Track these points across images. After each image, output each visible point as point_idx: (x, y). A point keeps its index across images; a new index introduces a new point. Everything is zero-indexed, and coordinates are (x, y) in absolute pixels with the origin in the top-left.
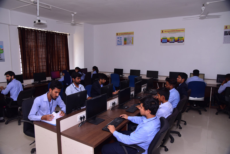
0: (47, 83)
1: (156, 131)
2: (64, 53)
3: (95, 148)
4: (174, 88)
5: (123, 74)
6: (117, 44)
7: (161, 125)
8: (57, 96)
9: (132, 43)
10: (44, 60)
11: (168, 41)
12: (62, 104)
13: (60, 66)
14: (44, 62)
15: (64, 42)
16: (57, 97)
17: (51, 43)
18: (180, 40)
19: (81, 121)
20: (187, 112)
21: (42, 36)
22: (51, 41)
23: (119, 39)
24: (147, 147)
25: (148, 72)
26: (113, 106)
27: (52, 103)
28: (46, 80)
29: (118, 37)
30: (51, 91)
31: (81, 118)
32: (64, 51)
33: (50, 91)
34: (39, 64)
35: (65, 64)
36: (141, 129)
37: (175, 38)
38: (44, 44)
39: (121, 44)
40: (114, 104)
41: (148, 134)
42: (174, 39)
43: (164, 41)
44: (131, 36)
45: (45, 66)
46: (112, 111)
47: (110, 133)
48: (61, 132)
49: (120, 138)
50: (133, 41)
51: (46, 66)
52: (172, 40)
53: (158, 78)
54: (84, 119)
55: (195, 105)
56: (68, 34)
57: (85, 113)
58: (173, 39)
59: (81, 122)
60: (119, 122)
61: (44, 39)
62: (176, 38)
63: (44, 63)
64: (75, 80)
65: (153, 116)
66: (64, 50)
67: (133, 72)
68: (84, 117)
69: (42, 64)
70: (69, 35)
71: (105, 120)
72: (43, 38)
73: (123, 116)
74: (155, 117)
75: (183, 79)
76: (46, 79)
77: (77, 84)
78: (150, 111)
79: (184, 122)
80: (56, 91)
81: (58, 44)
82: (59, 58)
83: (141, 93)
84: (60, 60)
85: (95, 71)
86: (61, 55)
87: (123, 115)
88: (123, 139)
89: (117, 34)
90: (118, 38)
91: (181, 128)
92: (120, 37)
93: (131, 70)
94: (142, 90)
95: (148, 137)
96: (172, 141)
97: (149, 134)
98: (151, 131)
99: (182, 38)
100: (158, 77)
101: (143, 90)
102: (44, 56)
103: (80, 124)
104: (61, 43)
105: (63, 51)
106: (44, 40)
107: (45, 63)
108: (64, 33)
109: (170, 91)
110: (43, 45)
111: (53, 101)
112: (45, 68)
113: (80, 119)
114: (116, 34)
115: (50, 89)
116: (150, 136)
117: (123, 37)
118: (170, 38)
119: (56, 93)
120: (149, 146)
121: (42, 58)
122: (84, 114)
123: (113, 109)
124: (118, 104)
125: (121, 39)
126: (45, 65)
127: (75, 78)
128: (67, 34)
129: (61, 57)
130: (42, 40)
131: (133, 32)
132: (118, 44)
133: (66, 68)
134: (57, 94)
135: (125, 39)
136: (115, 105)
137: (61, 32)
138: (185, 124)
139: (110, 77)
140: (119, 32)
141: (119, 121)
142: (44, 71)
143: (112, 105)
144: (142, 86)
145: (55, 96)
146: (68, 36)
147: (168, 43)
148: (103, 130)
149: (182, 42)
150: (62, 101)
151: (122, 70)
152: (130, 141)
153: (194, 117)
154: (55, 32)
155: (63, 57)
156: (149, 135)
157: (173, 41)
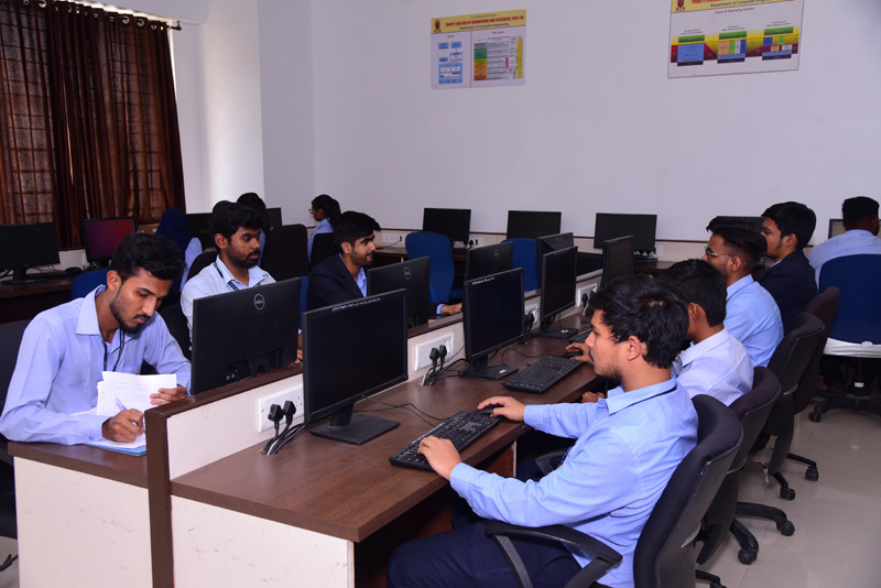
0: (64, 283)
1: (674, 451)
2: (153, 129)
3: (362, 542)
4: (749, 278)
5: (472, 238)
6: (437, 79)
7: (699, 432)
8: (145, 316)
9: (518, 73)
10: (41, 163)
11: (710, 54)
12: (173, 354)
13: (132, 198)
14: (42, 171)
15: (149, 69)
16: (148, 320)
17: (75, 68)
18: (774, 47)
19: (277, 427)
20: (818, 420)
21: (20, 27)
22: (74, 55)
23: (446, 53)
24: (629, 543)
25: (602, 219)
26: (435, 364)
27: (121, 348)
28: (57, 267)
29: (442, 38)
30: (118, 284)
31: (277, 414)
32: (152, 118)
33: (110, 286)
34: (13, 182)
35: (162, 189)
36: (596, 441)
37: (749, 36)
38: (35, 73)
39: (456, 80)
40: (438, 354)
41: (633, 464)
42: (743, 42)
43: (690, 53)
44: (510, 32)
45: (44, 192)
46: (428, 389)
47: (432, 478)
48: (172, 477)
49: (485, 493)
50: (520, 59)
51: (50, 196)
52: (732, 47)
53: (654, 251)
54: (289, 421)
55: (859, 385)
56: (170, 23)
57: (301, 386)
58: (738, 42)
59: (274, 435)
60: (474, 430)
61: (32, 43)
62: (756, 35)
63: (38, 175)
64: (230, 241)
65: (657, 372)
66: (152, 111)
67: (520, 222)
68: (291, 408)
69: (27, 182)
70: (178, 28)
71: (397, 426)
72: (26, 37)
73: (499, 406)
74: (669, 385)
75: (789, 234)
76: (58, 262)
77: (241, 266)
78: (644, 346)
79: (805, 467)
80: (144, 287)
81: (119, 76)
82: (126, 153)
83: (573, 317)
84: (135, 165)
85: (325, 221)
86: (138, 139)
87: (494, 400)
88: (507, 499)
89: (437, 25)
90: (443, 46)
91: (788, 494)
92: (455, 40)
93: (512, 215)
94: (579, 302)
95: (636, 479)
96: (749, 553)
97: (642, 462)
98: (652, 447)
99: (790, 31)
100: (657, 245)
101: (584, 298)
102: (38, 138)
103: (271, 441)
104: (134, 69)
105: (148, 114)
106: (32, 49)
107: (47, 176)
108: (150, 18)
109: (731, 290)
110: (30, 77)
111: (122, 342)
112: (45, 204)
113: (270, 417)
114: (430, 27)
115: (113, 275)
116: (647, 476)
117: (468, 40)
118: (722, 37)
119: (144, 296)
120: (638, 536)
121: (26, 150)
122: (291, 390)
123: (434, 379)
124: (462, 355)
125: (459, 50)
126: (48, 186)
127: (228, 235)
128: (164, 24)
129: (139, 146)
130: (23, 48)
131: (524, 11)
132: (443, 81)
133: (167, 207)
134: (149, 307)
135: (480, 53)
136: (443, 362)
137: (129, 12)
138: (812, 474)
139: (405, 252)
140: (445, 13)
141: (471, 424)
142: (42, 219)
143: (430, 362)
144: (578, 278)
145: (137, 316)
146: (171, 33)
147: (711, 64)
148: (395, 463)
149: (789, 57)
150: (172, 338)
151: (467, 213)
152: (543, 504)
153: (855, 447)
154: (94, 6)
155: (149, 146)
156: (640, 470)
157: (737, 51)
